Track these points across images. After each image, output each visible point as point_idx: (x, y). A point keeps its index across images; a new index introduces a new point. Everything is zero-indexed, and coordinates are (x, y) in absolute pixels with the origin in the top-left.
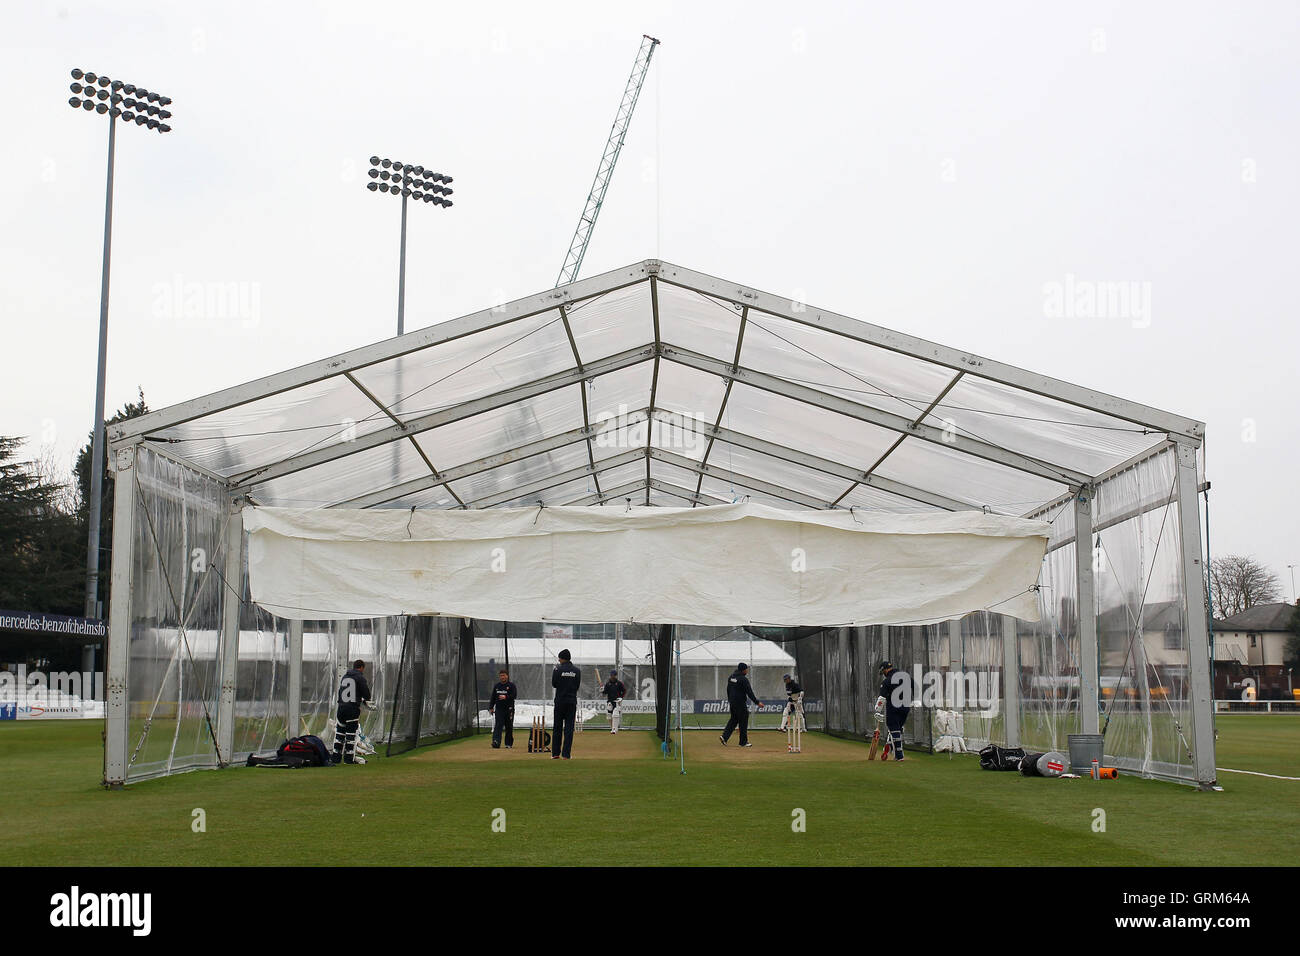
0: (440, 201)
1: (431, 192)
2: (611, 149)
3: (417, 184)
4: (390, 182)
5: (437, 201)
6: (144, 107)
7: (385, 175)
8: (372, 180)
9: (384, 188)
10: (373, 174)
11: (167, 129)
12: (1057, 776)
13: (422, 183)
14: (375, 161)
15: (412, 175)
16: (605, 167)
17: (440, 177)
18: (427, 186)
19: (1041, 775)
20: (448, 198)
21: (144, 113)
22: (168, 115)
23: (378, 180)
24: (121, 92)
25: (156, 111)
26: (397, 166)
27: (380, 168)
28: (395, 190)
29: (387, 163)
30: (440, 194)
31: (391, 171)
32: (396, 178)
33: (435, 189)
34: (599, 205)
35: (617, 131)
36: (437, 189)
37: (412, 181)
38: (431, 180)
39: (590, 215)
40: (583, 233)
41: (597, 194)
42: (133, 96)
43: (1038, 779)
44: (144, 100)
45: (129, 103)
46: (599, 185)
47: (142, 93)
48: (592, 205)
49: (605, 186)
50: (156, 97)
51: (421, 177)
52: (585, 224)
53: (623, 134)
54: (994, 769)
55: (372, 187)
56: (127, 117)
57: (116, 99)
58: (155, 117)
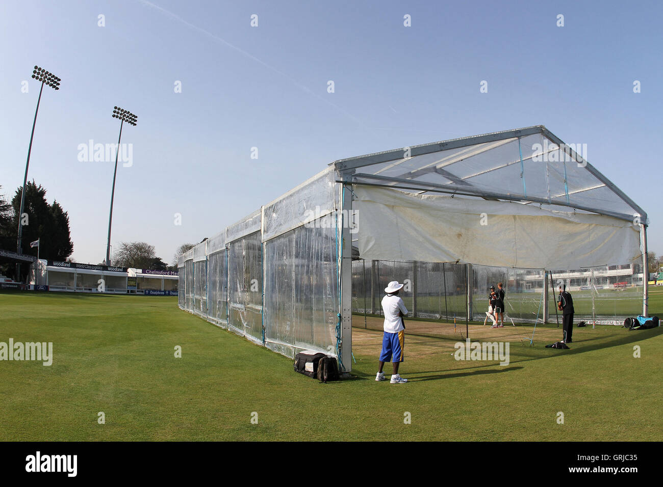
0: (133, 123)
1: (131, 120)
3: (127, 117)
4: (119, 115)
6: (53, 81)
7: (118, 113)
8: (114, 114)
9: (117, 117)
10: (115, 112)
14: (116, 108)
15: (126, 114)
17: (134, 116)
18: (130, 118)
20: (135, 123)
21: (52, 83)
23: (116, 114)
24: (47, 75)
25: (56, 82)
26: (122, 110)
27: (117, 110)
28: (120, 118)
29: (119, 109)
30: (133, 121)
31: (120, 112)
32: (121, 114)
36: (133, 119)
38: (131, 116)
42: (50, 77)
44: (53, 78)
45: (49, 79)
51: (128, 115)
55: (114, 116)
56: (48, 83)
57: (45, 77)
58: (55, 84)
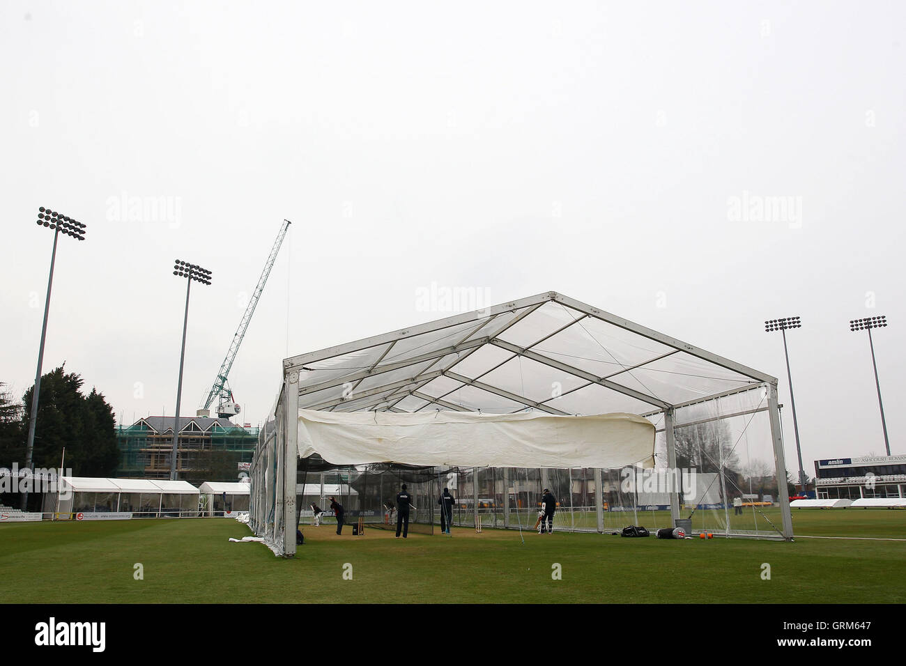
1: (201, 277)
2: (267, 267)
3: (196, 273)
4: (184, 272)
5: (204, 282)
6: (73, 228)
7: (182, 269)
8: (175, 270)
9: (181, 274)
10: (176, 267)
11: (83, 239)
12: (681, 538)
13: (198, 274)
14: (177, 262)
15: (194, 269)
16: (264, 274)
17: (207, 271)
18: (200, 275)
19: (676, 538)
20: (209, 281)
21: (73, 231)
22: (84, 232)
23: (179, 271)
24: (62, 220)
25: (79, 230)
26: (188, 265)
27: (180, 265)
28: (186, 276)
29: (183, 263)
30: (205, 279)
31: (185, 267)
32: (186, 270)
33: (203, 276)
34: (261, 291)
35: (270, 259)
36: (204, 276)
37: (194, 272)
38: (202, 272)
39: (257, 295)
40: (253, 302)
41: (260, 286)
42: (68, 222)
43: (675, 540)
44: (73, 224)
45: (66, 225)
46: (261, 282)
47: (73, 221)
48: (258, 290)
49: (264, 282)
50: (79, 224)
51: (198, 270)
52: (254, 298)
53: (273, 260)
54: (634, 536)
55: (176, 273)
56: (64, 232)
57: (59, 223)
58: (78, 233)
